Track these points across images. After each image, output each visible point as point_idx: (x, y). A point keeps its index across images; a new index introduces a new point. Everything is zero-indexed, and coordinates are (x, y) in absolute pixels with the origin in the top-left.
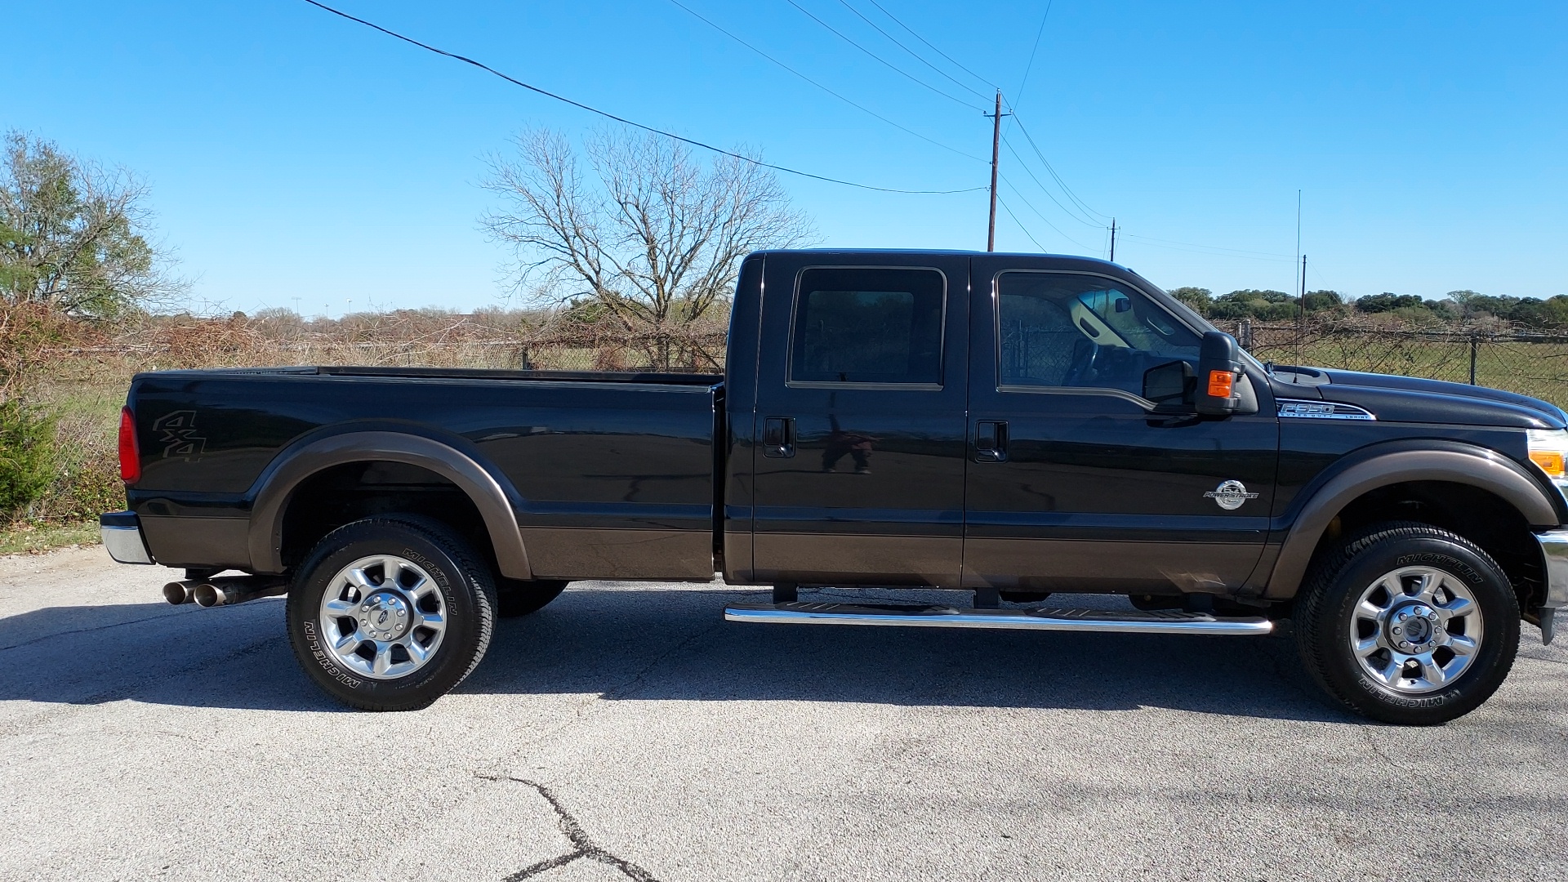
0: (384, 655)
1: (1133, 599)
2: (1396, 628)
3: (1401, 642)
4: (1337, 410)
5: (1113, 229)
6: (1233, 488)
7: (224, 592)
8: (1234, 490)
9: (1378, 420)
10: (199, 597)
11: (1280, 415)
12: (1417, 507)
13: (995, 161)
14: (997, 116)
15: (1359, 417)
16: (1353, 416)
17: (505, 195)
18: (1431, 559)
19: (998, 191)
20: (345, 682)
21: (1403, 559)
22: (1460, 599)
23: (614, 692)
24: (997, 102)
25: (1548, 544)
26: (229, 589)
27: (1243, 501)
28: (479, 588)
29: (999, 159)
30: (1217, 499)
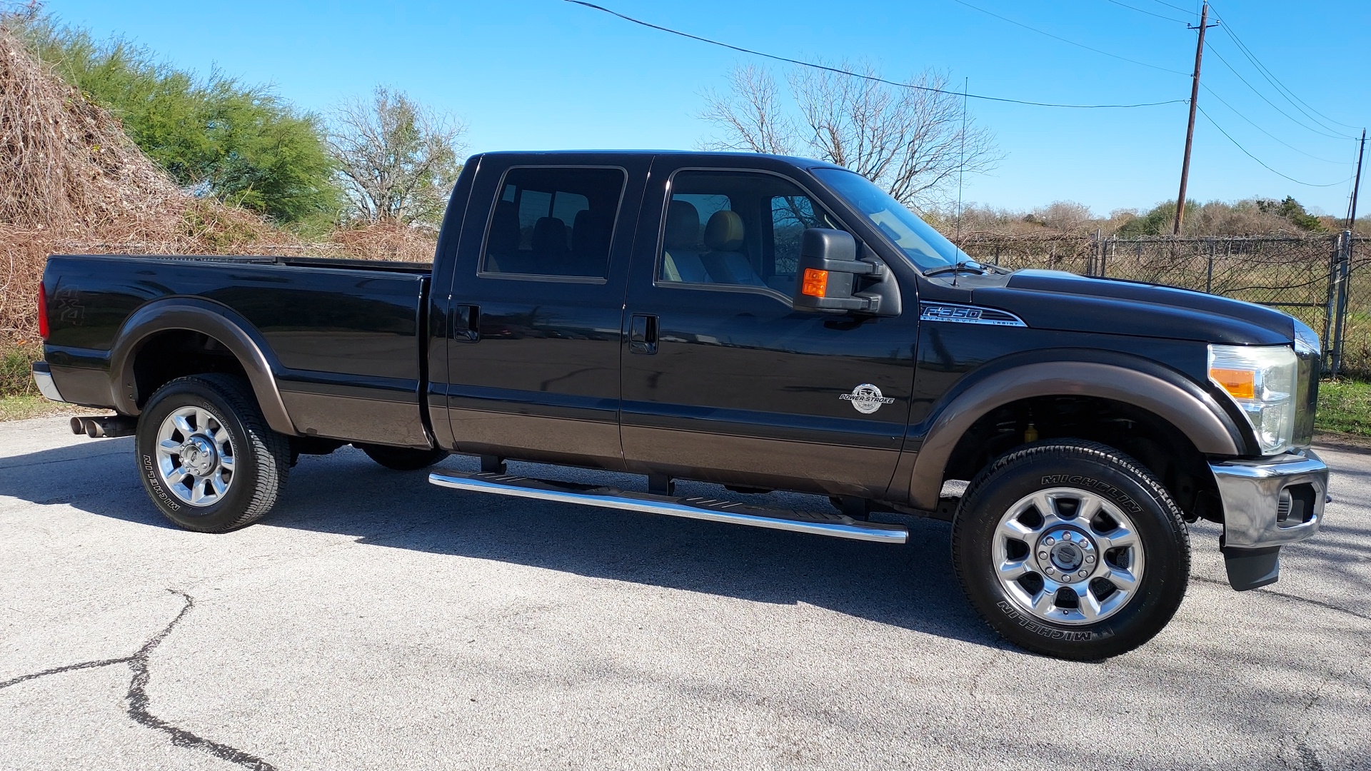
0: (200, 487)
1: (835, 500)
2: (1042, 552)
3: (1048, 568)
4: (986, 316)
5: (1363, 140)
6: (868, 391)
7: (103, 427)
8: (869, 393)
9: (1029, 327)
10: (90, 430)
11: (922, 319)
12: (1130, 427)
13: (1196, 73)
14: (1202, 28)
15: (1008, 323)
16: (1001, 322)
17: (719, 124)
18: (1080, 481)
19: (1198, 102)
20: (170, 505)
21: (1048, 478)
22: (1123, 529)
23: (373, 538)
24: (1203, 14)
25: (1222, 476)
26: (108, 425)
27: (879, 405)
28: (258, 439)
29: (1202, 71)
30: (853, 401)
